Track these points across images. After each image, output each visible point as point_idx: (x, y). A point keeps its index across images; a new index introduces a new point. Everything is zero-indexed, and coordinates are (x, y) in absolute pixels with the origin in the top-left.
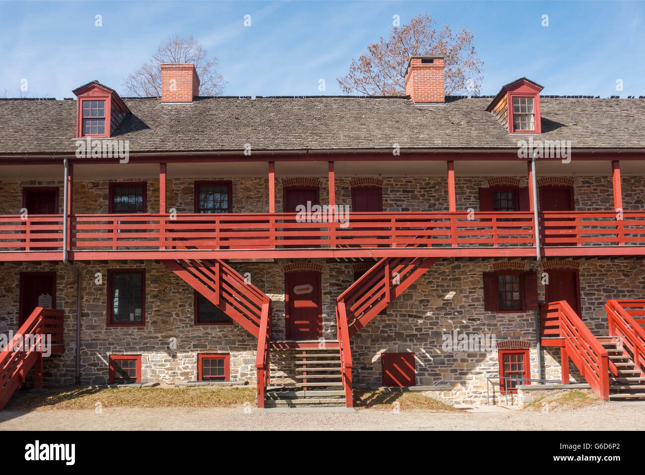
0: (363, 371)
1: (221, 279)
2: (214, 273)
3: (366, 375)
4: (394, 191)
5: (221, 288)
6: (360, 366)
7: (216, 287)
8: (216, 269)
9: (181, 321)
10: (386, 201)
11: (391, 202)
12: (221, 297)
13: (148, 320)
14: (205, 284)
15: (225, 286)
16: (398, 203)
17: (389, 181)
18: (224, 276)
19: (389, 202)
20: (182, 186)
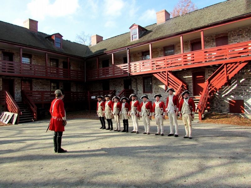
0: (221, 107)
1: (168, 77)
2: (165, 75)
3: (223, 108)
4: (233, 36)
5: (168, 80)
6: (221, 105)
7: (166, 80)
8: (166, 74)
9: (162, 91)
10: (230, 41)
11: (232, 41)
12: (168, 83)
13: (153, 91)
14: (164, 79)
15: (169, 79)
16: (235, 41)
17: (231, 32)
18: (168, 76)
19: (231, 41)
20: (160, 49)
